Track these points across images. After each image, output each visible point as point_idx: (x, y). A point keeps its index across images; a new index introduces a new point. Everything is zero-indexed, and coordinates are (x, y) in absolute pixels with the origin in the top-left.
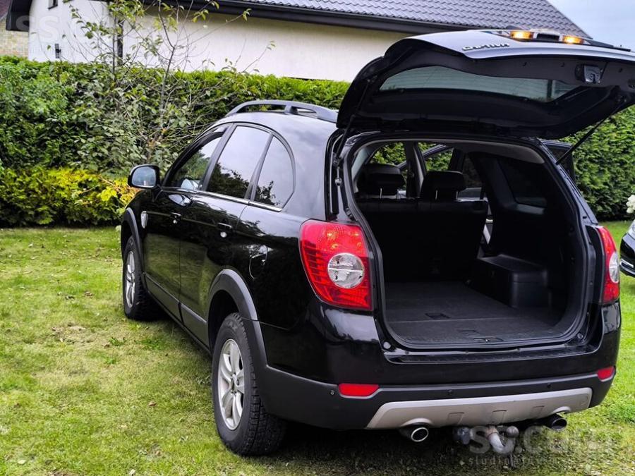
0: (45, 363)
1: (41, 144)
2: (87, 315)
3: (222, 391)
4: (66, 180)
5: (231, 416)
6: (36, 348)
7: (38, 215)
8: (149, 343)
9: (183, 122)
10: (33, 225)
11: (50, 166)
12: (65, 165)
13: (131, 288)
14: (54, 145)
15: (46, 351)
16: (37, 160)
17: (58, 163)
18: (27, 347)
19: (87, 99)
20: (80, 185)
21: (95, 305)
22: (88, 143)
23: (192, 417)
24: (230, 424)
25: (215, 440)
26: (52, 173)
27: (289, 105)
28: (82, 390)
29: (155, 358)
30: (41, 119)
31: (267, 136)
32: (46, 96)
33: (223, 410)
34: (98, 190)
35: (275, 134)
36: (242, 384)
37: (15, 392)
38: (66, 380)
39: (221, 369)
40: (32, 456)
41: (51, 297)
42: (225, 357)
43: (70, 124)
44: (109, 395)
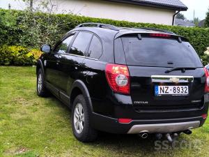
0: (12, 111)
1: (6, 37)
2: (25, 95)
3: (75, 121)
4: (14, 50)
5: (79, 129)
6: (9, 106)
7: (4, 61)
8: (47, 105)
9: (55, 31)
10: (3, 65)
11: (9, 45)
12: (14, 45)
13: (40, 86)
14: (10, 38)
15: (12, 107)
16: (4, 43)
17: (11, 44)
18: (6, 105)
19: (23, 22)
20: (19, 52)
21: (27, 92)
22: (23, 37)
23: (64, 129)
24: (78, 132)
25: (73, 137)
26: (10, 47)
27: (99, 24)
28: (26, 120)
29: (50, 109)
30: (7, 29)
31: (91, 35)
32: (9, 21)
33: (76, 127)
34: (25, 53)
35: (95, 34)
36: (83, 119)
37: (4, 120)
38: (20, 117)
39: (75, 114)
40: (12, 142)
41: (12, 89)
42: (77, 109)
43: (16, 31)
44: (36, 122)
